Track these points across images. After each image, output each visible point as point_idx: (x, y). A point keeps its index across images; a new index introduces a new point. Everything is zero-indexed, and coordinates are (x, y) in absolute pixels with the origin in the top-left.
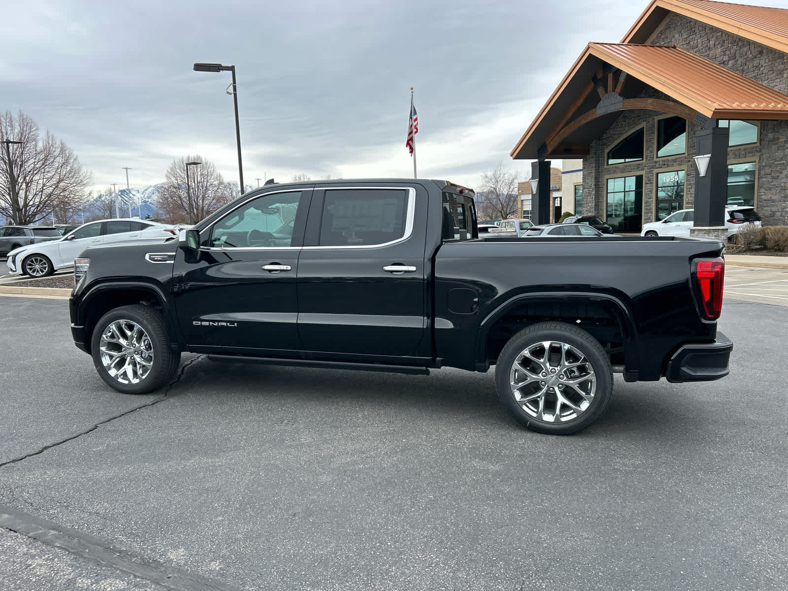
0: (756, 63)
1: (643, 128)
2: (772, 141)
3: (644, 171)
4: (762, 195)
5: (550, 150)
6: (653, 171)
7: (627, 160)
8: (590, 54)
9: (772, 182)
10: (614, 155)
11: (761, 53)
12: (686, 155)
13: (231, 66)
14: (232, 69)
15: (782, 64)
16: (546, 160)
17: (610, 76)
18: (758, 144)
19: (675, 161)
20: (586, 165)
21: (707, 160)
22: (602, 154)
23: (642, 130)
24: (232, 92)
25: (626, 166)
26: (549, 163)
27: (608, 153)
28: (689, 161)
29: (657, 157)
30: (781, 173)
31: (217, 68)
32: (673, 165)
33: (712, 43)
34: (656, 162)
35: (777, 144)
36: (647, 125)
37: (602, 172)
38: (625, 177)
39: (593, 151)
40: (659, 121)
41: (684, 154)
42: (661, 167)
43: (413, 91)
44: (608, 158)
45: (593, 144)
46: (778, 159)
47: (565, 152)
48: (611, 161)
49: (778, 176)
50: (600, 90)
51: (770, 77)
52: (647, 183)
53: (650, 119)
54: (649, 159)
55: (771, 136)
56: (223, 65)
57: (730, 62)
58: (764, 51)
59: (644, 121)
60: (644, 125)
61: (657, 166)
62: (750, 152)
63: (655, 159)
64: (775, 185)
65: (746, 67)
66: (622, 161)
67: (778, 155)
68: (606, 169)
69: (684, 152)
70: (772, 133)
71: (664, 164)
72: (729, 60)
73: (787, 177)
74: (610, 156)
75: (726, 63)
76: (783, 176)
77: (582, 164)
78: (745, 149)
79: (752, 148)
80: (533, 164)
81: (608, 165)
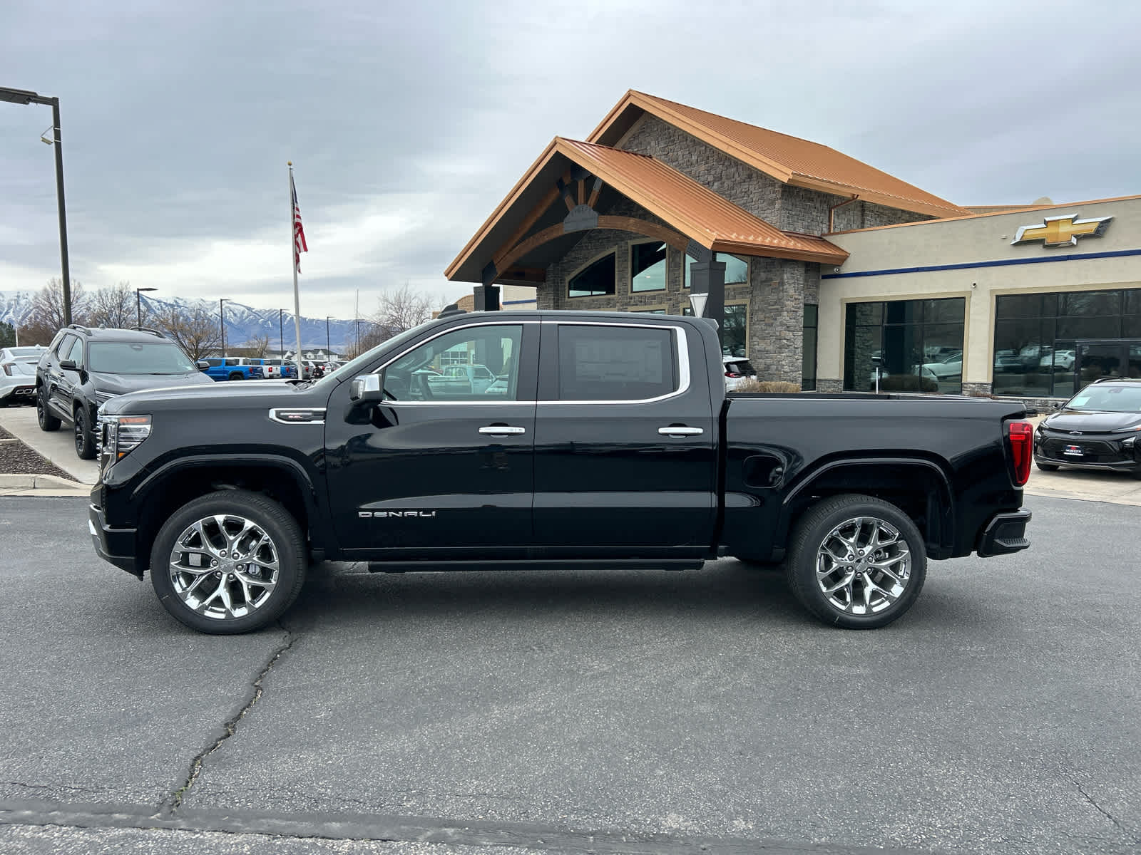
0: (745, 187)
1: (614, 253)
2: (764, 282)
4: (755, 345)
5: (498, 274)
7: (594, 293)
8: (557, 151)
9: (766, 330)
10: (579, 284)
11: (750, 177)
12: (667, 291)
13: (51, 97)
14: (54, 102)
15: (773, 193)
16: (494, 285)
17: (581, 184)
18: (748, 285)
19: (654, 297)
20: (541, 295)
21: (704, 300)
22: (561, 283)
23: (612, 257)
24: (53, 140)
25: (593, 301)
26: (498, 289)
27: (569, 282)
28: (670, 299)
29: (632, 292)
30: (776, 319)
31: (25, 97)
32: (651, 304)
33: (694, 158)
34: (631, 298)
35: (770, 285)
36: (618, 251)
37: (562, 306)
39: (550, 277)
40: (634, 247)
41: (664, 290)
42: (637, 305)
43: (291, 167)
44: (570, 289)
45: (551, 268)
46: (771, 303)
47: (517, 276)
48: (573, 293)
49: (772, 323)
50: (568, 200)
51: (760, 206)
53: (623, 243)
54: (621, 293)
55: (763, 276)
56: (39, 95)
57: (716, 184)
58: (754, 175)
59: (615, 245)
60: (614, 249)
61: (632, 303)
62: (741, 293)
63: (630, 294)
64: (769, 333)
65: (733, 192)
66: (589, 293)
67: (773, 298)
68: (567, 302)
69: (664, 288)
70: (764, 272)
71: (641, 302)
72: (714, 181)
73: (782, 324)
74: (572, 286)
75: (711, 184)
76: (778, 323)
77: (536, 293)
78: (734, 290)
79: (742, 288)
80: (475, 288)
81: (569, 297)
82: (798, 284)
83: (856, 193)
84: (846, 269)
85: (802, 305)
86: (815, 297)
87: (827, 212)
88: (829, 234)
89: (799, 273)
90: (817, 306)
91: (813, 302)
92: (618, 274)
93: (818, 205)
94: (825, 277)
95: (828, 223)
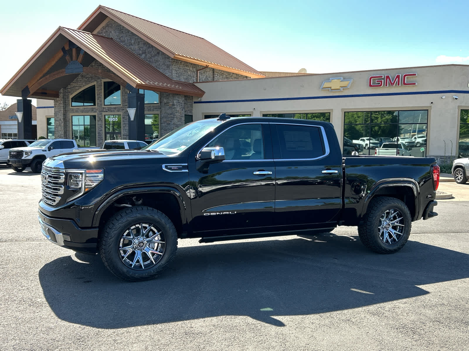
0: (156, 58)
1: (95, 85)
2: (166, 104)
3: (97, 113)
4: (163, 133)
5: (31, 93)
6: (102, 113)
7: (85, 104)
8: (60, 34)
9: (167, 126)
10: (76, 99)
11: (158, 53)
12: (121, 106)
15: (169, 62)
16: (28, 99)
17: (74, 50)
18: (159, 105)
19: (115, 108)
20: (56, 104)
21: (135, 111)
22: (67, 99)
23: (93, 88)
25: (85, 108)
26: (30, 101)
27: (72, 99)
28: (123, 110)
30: (171, 122)
32: (114, 111)
33: (133, 41)
34: (104, 108)
35: (168, 105)
36: (97, 84)
37: (68, 111)
38: (84, 116)
39: (61, 95)
40: (104, 82)
41: (120, 105)
42: (107, 112)
44: (72, 101)
45: (62, 91)
46: (169, 114)
47: (41, 94)
48: (74, 104)
49: (170, 123)
50: (67, 58)
51: (163, 68)
52: (99, 121)
53: (99, 80)
54: (99, 105)
55: (165, 101)
58: (160, 53)
59: (95, 81)
60: (95, 83)
61: (104, 110)
62: (156, 108)
63: (103, 106)
64: (168, 128)
65: (151, 60)
66: (82, 104)
67: (169, 111)
68: (70, 109)
69: (120, 104)
70: (166, 99)
71: (109, 110)
72: (143, 54)
73: (174, 124)
74: (73, 101)
75: (141, 55)
76: (172, 123)
77: (54, 103)
78: (153, 106)
79: (157, 106)
80: (18, 100)
81: (72, 106)
82: (181, 105)
83: (208, 64)
84: (204, 99)
85: (183, 115)
86: (191, 111)
87: (196, 72)
88: (197, 82)
89: (182, 100)
90: (192, 116)
91: (190, 114)
92: (97, 96)
93: (191, 69)
94: (195, 103)
95: (196, 77)
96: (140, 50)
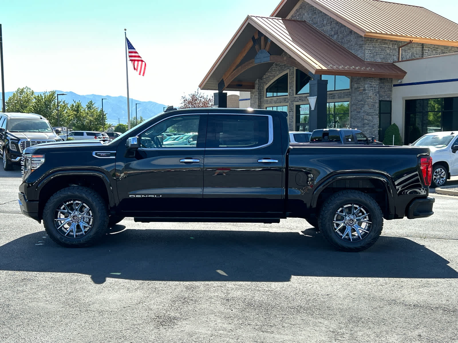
0: (348, 38)
1: (287, 73)
2: (356, 89)
3: (289, 103)
5: (226, 85)
6: (293, 103)
7: (279, 94)
8: (249, 23)
9: (357, 115)
10: (271, 89)
11: (351, 32)
15: (361, 41)
16: (224, 92)
17: (262, 38)
18: (350, 90)
19: (306, 97)
20: (252, 96)
22: (263, 89)
23: (286, 75)
25: (278, 99)
26: (226, 93)
27: (267, 89)
29: (296, 94)
30: (362, 109)
32: (305, 100)
33: (325, 22)
34: (295, 98)
35: (359, 91)
36: (290, 72)
37: (263, 102)
38: (277, 107)
39: (257, 86)
40: (297, 70)
42: (298, 101)
45: (257, 81)
46: (360, 101)
48: (269, 94)
49: (360, 112)
50: (257, 48)
51: (356, 48)
52: (290, 112)
53: (291, 68)
54: (291, 95)
55: (356, 86)
57: (335, 36)
59: (288, 69)
60: (287, 71)
61: (296, 100)
62: (347, 95)
63: (295, 96)
64: (358, 117)
65: (343, 40)
67: (360, 98)
68: (265, 100)
70: (356, 84)
71: (300, 99)
72: (335, 34)
73: (364, 112)
74: (268, 91)
75: (333, 36)
76: (362, 111)
77: (250, 95)
78: (344, 93)
79: (348, 92)
80: (215, 94)
81: (266, 97)
82: (375, 90)
83: (412, 39)
84: (405, 80)
85: (377, 101)
86: (390, 96)
87: (397, 50)
88: (399, 61)
89: (375, 83)
90: (391, 101)
91: (388, 99)
92: (290, 85)
93: (391, 46)
94: (395, 85)
95: (398, 56)
96: (332, 31)
